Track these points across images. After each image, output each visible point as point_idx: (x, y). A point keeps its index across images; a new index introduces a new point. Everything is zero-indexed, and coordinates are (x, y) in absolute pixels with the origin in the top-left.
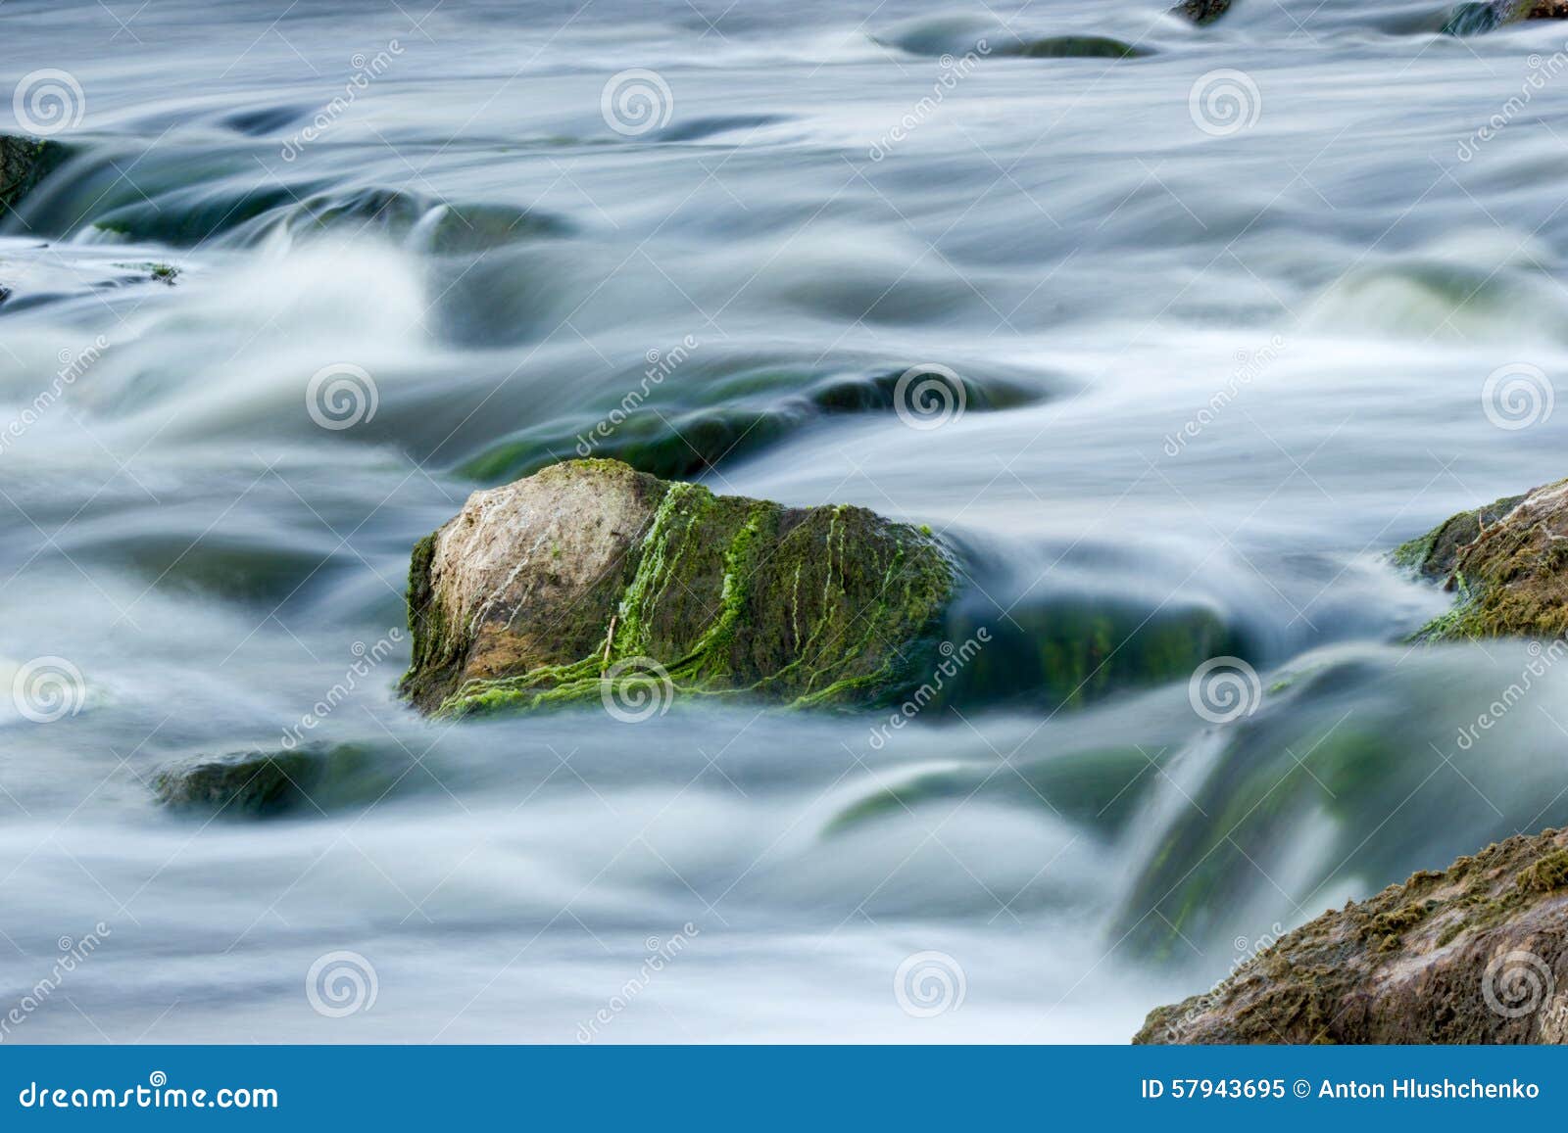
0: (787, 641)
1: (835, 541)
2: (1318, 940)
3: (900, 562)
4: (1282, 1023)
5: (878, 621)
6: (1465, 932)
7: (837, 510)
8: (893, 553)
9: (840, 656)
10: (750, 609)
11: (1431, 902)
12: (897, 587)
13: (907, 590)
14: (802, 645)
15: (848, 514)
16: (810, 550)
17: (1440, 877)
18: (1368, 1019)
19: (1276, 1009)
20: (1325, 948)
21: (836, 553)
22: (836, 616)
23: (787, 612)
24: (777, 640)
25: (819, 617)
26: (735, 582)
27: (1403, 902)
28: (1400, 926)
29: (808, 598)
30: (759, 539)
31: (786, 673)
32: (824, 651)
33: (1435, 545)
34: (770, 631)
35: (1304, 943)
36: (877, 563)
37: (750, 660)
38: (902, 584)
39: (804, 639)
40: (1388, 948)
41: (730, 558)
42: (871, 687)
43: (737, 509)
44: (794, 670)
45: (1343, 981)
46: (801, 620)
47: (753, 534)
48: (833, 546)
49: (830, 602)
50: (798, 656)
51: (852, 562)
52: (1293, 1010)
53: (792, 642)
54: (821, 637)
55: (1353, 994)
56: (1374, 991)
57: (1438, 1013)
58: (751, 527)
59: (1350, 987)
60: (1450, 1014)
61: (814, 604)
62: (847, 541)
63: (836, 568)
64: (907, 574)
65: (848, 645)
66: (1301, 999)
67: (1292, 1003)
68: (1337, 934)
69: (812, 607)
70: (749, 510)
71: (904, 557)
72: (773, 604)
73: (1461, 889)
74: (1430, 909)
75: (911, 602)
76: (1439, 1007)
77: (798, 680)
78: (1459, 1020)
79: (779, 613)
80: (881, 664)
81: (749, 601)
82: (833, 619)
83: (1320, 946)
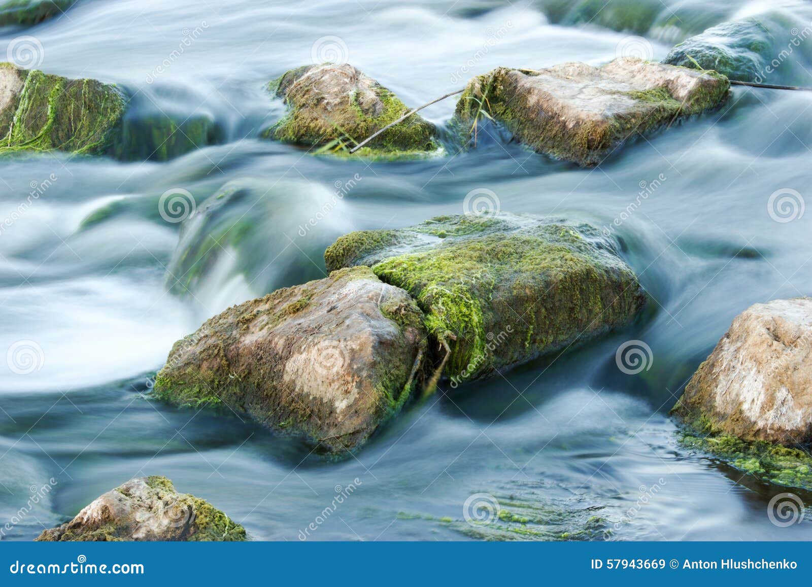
0: (70, 130)
1: (85, 92)
2: (225, 321)
3: (106, 99)
4: (213, 356)
5: (100, 122)
6: (267, 327)
7: (85, 81)
8: (104, 97)
9: (88, 135)
10: (57, 119)
11: (258, 311)
12: (105, 109)
13: (109, 110)
14: (75, 131)
15: (89, 82)
16: (77, 96)
17: (261, 301)
18: (238, 355)
19: (211, 351)
20: (227, 325)
21: (85, 97)
22: (86, 120)
23: (70, 119)
24: (66, 130)
25: (80, 121)
26: (52, 108)
27: (251, 308)
28: (248, 321)
29: (76, 114)
30: (59, 92)
31: (70, 142)
32: (82, 134)
33: (281, 84)
34: (64, 127)
35: (221, 321)
36: (99, 100)
37: (58, 138)
38: (108, 108)
39: (75, 129)
40: (245, 330)
41: (50, 99)
42: (97, 147)
43: (52, 80)
44: (73, 141)
45: (231, 342)
46: (75, 122)
47: (58, 90)
48: (84, 95)
49: (84, 115)
50: (73, 135)
51: (90, 101)
52: (216, 352)
53: (72, 130)
54: (81, 128)
55: (234, 346)
56: (240, 345)
57: (258, 357)
58: (57, 87)
59: (233, 344)
60: (261, 358)
61: (78, 116)
62: (89, 93)
63: (85, 103)
64: (110, 105)
65: (90, 131)
66: (218, 348)
67: (216, 349)
68: (231, 319)
69: (78, 117)
70: (56, 80)
71: (107, 98)
72: (64, 117)
73: (267, 306)
74: (258, 314)
75: (110, 115)
76: (259, 355)
77: (74, 145)
78: (264, 360)
79: (67, 120)
80: (100, 138)
81: (57, 116)
82: (85, 121)
83: (225, 324)
